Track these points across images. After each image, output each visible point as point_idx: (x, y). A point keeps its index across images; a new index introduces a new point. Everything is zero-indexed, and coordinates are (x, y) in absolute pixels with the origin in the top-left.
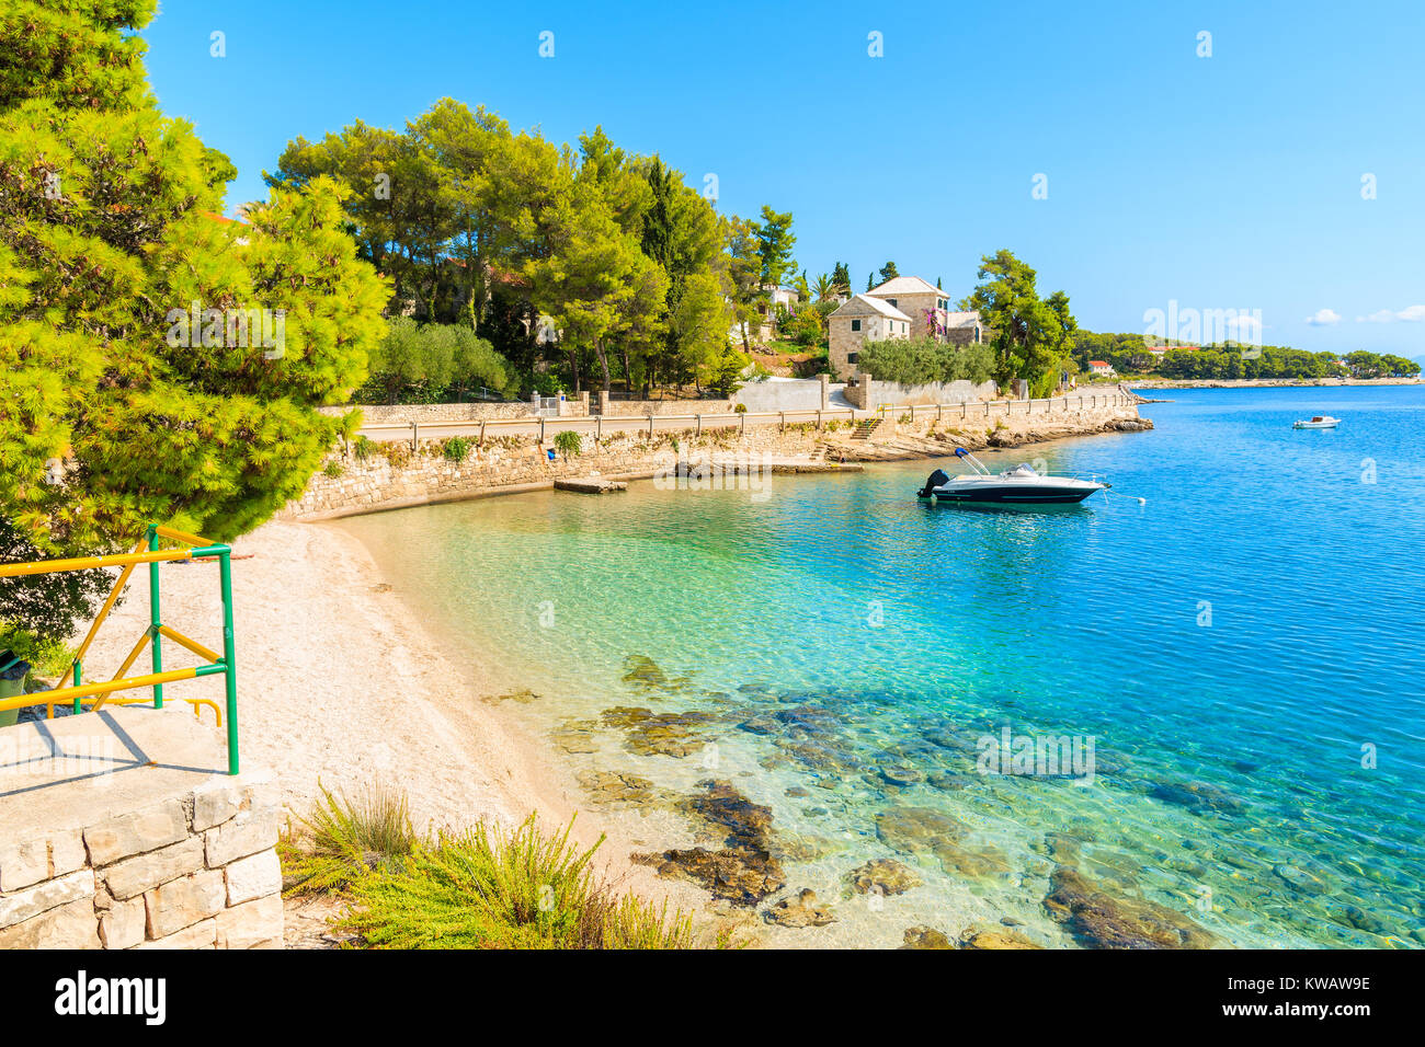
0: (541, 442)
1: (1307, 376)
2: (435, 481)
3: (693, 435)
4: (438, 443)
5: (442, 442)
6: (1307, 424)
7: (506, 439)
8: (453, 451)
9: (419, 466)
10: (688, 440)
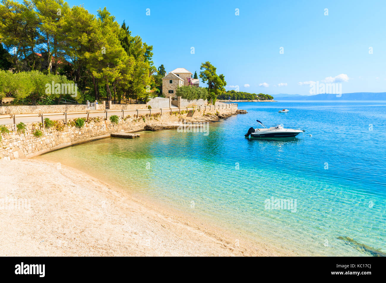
0: (106, 119)
1: (250, 99)
2: (73, 136)
3: (148, 116)
4: (73, 121)
5: (74, 120)
6: (282, 111)
7: (95, 118)
8: (78, 124)
9: (67, 130)
10: (147, 118)
